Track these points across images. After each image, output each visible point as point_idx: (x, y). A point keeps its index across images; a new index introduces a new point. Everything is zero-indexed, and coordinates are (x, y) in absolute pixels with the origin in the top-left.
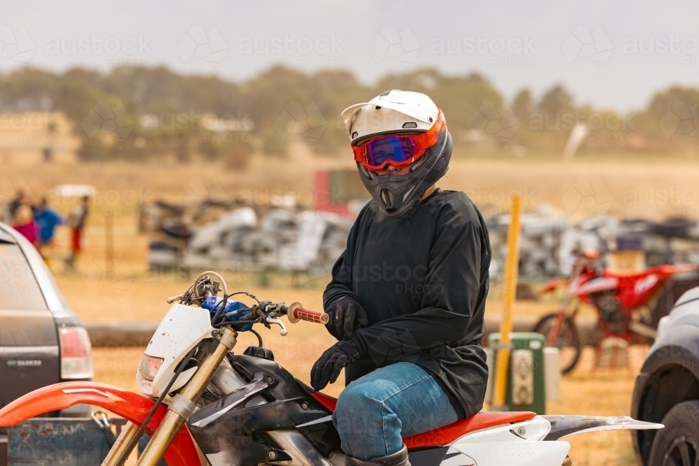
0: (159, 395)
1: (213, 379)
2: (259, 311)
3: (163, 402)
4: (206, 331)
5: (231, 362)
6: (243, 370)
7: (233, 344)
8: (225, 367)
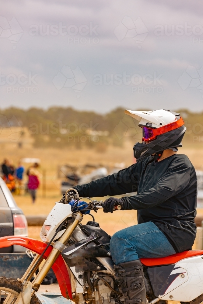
0: (49, 241)
1: (73, 234)
2: (92, 205)
3: (51, 244)
4: (69, 214)
5: (81, 228)
6: (86, 231)
7: (81, 219)
8: (78, 230)
